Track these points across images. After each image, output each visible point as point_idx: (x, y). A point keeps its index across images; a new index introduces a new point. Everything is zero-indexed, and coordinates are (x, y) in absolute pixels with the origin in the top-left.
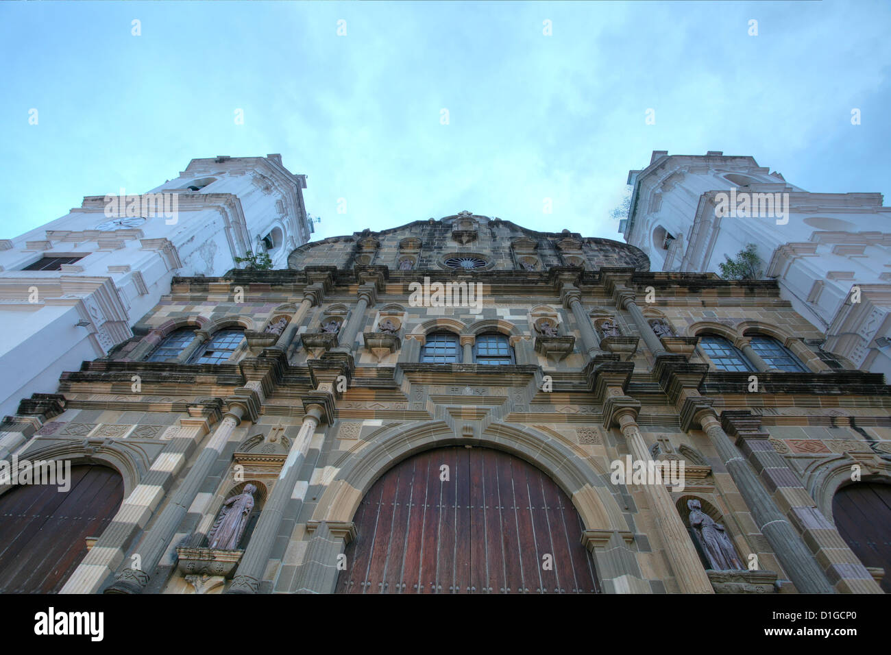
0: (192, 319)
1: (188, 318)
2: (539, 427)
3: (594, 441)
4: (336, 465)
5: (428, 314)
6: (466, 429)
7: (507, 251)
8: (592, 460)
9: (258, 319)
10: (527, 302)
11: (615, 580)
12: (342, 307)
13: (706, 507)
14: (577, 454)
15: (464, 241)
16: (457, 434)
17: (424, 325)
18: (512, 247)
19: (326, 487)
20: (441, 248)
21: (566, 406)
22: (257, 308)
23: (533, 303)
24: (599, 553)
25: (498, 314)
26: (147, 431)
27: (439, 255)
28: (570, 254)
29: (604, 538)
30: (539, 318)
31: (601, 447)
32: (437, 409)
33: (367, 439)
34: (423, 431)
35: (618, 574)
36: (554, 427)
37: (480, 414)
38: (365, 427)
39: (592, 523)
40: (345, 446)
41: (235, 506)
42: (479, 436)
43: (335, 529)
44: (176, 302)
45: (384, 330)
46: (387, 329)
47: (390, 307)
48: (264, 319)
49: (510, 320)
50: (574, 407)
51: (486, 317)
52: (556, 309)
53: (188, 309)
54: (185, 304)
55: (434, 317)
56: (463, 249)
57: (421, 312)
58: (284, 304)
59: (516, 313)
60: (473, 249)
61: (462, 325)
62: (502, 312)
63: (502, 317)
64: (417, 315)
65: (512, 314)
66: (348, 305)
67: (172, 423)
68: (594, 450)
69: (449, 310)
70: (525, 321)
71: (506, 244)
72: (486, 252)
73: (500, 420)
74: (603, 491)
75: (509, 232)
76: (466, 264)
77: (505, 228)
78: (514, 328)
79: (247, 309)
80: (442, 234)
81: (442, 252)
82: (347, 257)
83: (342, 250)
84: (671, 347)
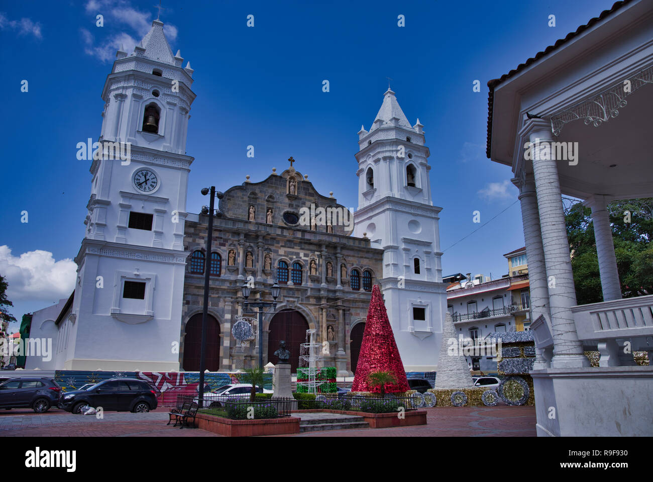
0: (199, 248)
2: (307, 307)
3: (316, 312)
5: (279, 254)
6: (290, 306)
9: (223, 250)
10: (310, 250)
13: (332, 328)
14: (312, 314)
16: (288, 307)
20: (282, 203)
21: (313, 299)
22: (220, 243)
27: (282, 210)
34: (282, 307)
36: (310, 307)
42: (293, 308)
43: (267, 332)
48: (226, 251)
49: (303, 260)
50: (315, 300)
51: (296, 258)
52: (318, 255)
53: (194, 241)
54: (191, 237)
55: (281, 255)
56: (291, 205)
57: (277, 252)
58: (230, 242)
59: (306, 255)
60: (294, 206)
61: (290, 262)
62: (302, 255)
63: (301, 258)
64: (276, 254)
65: (304, 256)
66: (252, 244)
67: (219, 301)
68: (316, 314)
69: (285, 252)
70: (307, 261)
71: (307, 203)
72: (298, 210)
73: (298, 304)
74: (315, 324)
75: (310, 191)
76: (291, 218)
77: (308, 187)
78: (304, 265)
79: (216, 242)
80: (282, 188)
81: (282, 207)
82: (245, 205)
83: (242, 198)
84: (343, 280)
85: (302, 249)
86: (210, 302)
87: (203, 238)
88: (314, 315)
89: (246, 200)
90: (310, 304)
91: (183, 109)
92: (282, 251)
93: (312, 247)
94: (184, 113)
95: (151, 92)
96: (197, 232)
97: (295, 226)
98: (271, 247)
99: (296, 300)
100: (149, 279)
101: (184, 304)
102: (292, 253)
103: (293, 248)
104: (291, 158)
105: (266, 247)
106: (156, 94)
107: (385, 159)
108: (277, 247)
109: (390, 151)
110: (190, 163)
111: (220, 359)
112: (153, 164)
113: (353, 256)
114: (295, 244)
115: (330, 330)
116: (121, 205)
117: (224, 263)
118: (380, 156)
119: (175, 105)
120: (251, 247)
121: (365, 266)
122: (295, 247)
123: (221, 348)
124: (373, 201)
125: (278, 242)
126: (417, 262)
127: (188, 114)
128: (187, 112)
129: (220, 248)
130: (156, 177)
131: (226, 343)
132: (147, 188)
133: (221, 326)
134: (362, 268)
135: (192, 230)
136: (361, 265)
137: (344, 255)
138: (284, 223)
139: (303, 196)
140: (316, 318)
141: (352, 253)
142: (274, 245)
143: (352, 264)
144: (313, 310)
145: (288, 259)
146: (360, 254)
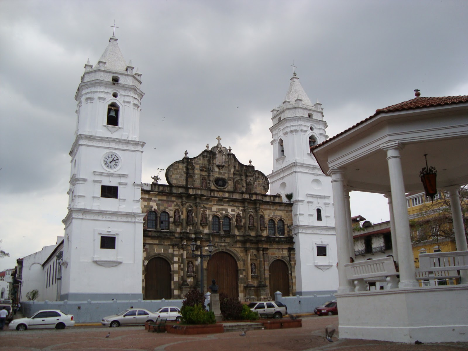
0: (153, 209)
1: (151, 209)
2: (235, 249)
3: (242, 253)
5: (212, 210)
6: (222, 250)
7: (232, 176)
8: (241, 256)
9: (170, 210)
10: (235, 206)
13: (255, 265)
14: (239, 255)
16: (221, 251)
17: (212, 215)
18: (234, 174)
20: (213, 172)
21: (239, 243)
22: (168, 205)
23: (237, 206)
24: (239, 272)
26: (166, 250)
27: (213, 177)
28: (249, 180)
29: (240, 270)
31: (243, 254)
34: (216, 250)
35: (240, 274)
36: (237, 249)
37: (225, 246)
39: (239, 268)
42: (224, 251)
43: (205, 269)
48: (172, 210)
49: (231, 214)
50: (241, 244)
51: (225, 212)
52: (242, 210)
53: (148, 204)
54: (146, 201)
55: (214, 211)
56: (220, 173)
57: (210, 209)
58: (175, 203)
59: (232, 210)
60: (223, 173)
61: (220, 216)
62: (229, 210)
63: (229, 212)
64: (210, 211)
65: (231, 211)
66: (192, 204)
67: (169, 248)
68: (242, 255)
69: (217, 209)
70: (234, 215)
71: (232, 171)
72: (226, 176)
73: (228, 248)
74: (242, 262)
75: (234, 161)
76: (221, 183)
77: (233, 158)
78: (231, 218)
79: (165, 205)
80: (213, 160)
81: (214, 175)
82: (185, 175)
83: (182, 169)
84: (262, 228)
85: (229, 206)
86: (163, 249)
87: (155, 201)
88: (240, 255)
89: (186, 170)
90: (237, 247)
91: (135, 105)
92: (214, 208)
93: (237, 204)
94: (136, 108)
95: (112, 95)
96: (150, 197)
97: (224, 189)
98: (206, 206)
99: (226, 244)
100: (118, 234)
101: (144, 252)
102: (223, 210)
103: (223, 205)
104: (219, 137)
105: (202, 205)
106: (115, 95)
107: (292, 132)
108: (210, 205)
109: (295, 125)
110: (143, 146)
111: (172, 290)
112: (116, 149)
113: (270, 209)
114: (224, 202)
115: (253, 266)
116: (94, 181)
117: (171, 220)
118: (288, 130)
119: (129, 102)
120: (191, 206)
121: (279, 216)
122: (224, 205)
123: (172, 282)
124: (284, 165)
125: (211, 202)
126: (319, 211)
127: (139, 108)
128: (138, 107)
129: (168, 208)
130: (118, 159)
131: (176, 278)
132: (113, 167)
133: (171, 266)
134: (276, 218)
135: (146, 196)
136: (275, 215)
137: (262, 209)
138: (216, 187)
139: (229, 165)
140: (242, 258)
141: (268, 207)
142: (208, 204)
143: (269, 216)
144: (239, 252)
145: (219, 214)
146: (275, 208)
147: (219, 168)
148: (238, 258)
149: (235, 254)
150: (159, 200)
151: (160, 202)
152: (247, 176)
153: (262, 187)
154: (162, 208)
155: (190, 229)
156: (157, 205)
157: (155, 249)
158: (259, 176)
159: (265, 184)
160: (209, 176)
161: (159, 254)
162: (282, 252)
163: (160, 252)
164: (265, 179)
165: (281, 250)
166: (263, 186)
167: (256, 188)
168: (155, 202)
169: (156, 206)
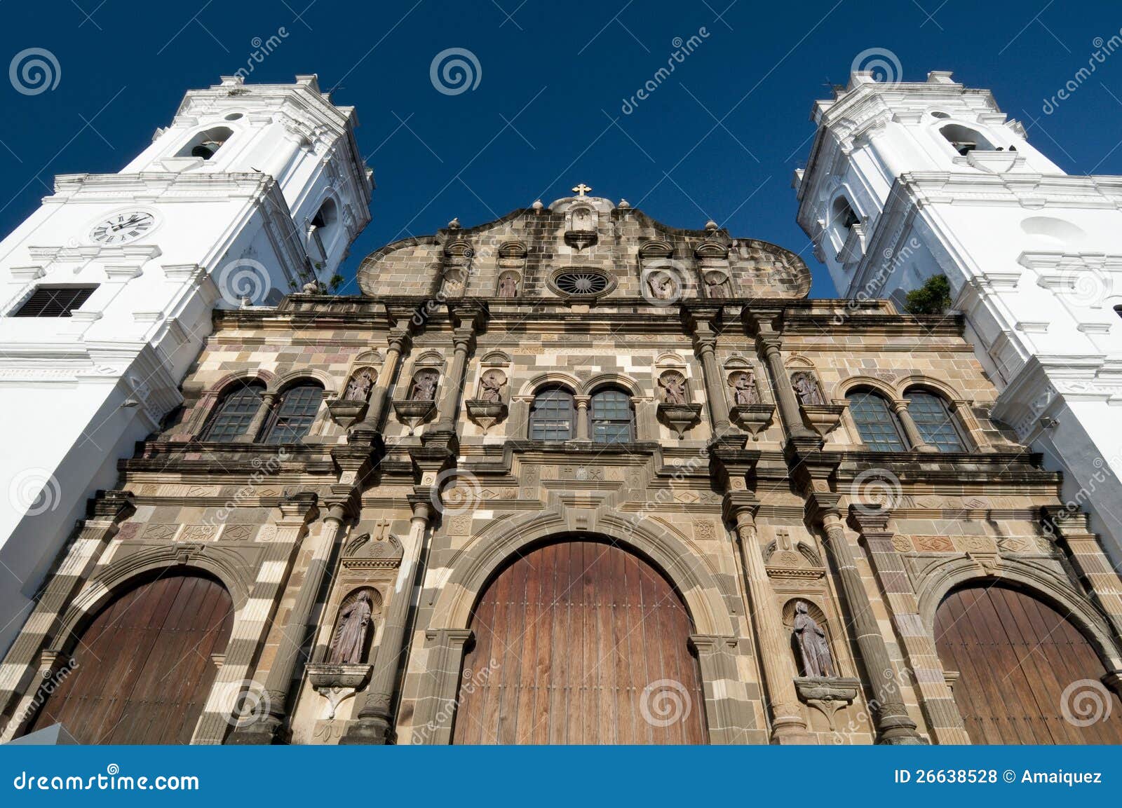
0: (253, 374)
1: (247, 372)
2: (655, 518)
3: (710, 536)
4: (449, 566)
5: (537, 364)
6: (579, 520)
7: (634, 262)
9: (335, 373)
10: (653, 346)
11: (714, 683)
12: (435, 354)
13: (813, 611)
14: (692, 550)
15: (580, 246)
16: (571, 527)
17: (533, 381)
18: (641, 255)
19: (441, 590)
20: (550, 257)
21: (684, 491)
22: (332, 355)
23: (659, 346)
24: (703, 656)
25: (618, 365)
26: (238, 531)
27: (549, 269)
28: (711, 267)
29: (708, 643)
30: (665, 370)
32: (551, 496)
33: (478, 535)
34: (537, 524)
35: (718, 677)
36: (670, 517)
37: (594, 502)
38: (475, 521)
39: (699, 625)
40: (456, 544)
41: (352, 617)
42: (594, 528)
44: (224, 346)
45: (488, 389)
46: (490, 388)
47: (493, 355)
48: (342, 372)
49: (631, 374)
50: (695, 489)
51: (602, 369)
52: (687, 356)
53: (244, 356)
54: (238, 349)
55: (544, 368)
56: (579, 258)
57: (529, 362)
58: (364, 350)
60: (591, 258)
62: (623, 360)
63: (621, 369)
64: (524, 366)
65: (633, 365)
66: (439, 350)
68: (710, 547)
69: (559, 358)
70: (649, 375)
71: (634, 249)
72: (607, 264)
73: (617, 510)
74: (715, 595)
75: (638, 227)
76: (583, 283)
77: (633, 221)
78: (635, 385)
79: (319, 356)
80: (551, 232)
81: (553, 264)
82: (433, 272)
83: (423, 259)
84: (811, 416)
85: (618, 346)
86: (223, 526)
87: (275, 347)
88: (700, 551)
89: (440, 259)
90: (675, 508)
92: (548, 358)
93: (660, 339)
96: (259, 335)
97: (593, 297)
99: (606, 494)
102: (589, 360)
103: (590, 346)
105: (489, 350)
108: (529, 347)
114: (596, 336)
115: (804, 620)
121: (902, 372)
122: (596, 343)
129: (325, 368)
134: (889, 378)
136: (880, 370)
137: (797, 349)
138: (558, 293)
139: (618, 238)
140: (714, 568)
141: (830, 340)
142: (517, 345)
143: (842, 372)
144: (692, 531)
145: (572, 375)
146: (864, 341)
147: (575, 247)
148: (683, 566)
149: (662, 546)
150: (296, 343)
151: (300, 350)
152: (698, 257)
153: (779, 284)
154: (297, 367)
155: (411, 434)
156: (281, 358)
157: (182, 526)
158: (756, 256)
159: (788, 273)
160: (533, 268)
161: (188, 548)
162: (999, 533)
163: (204, 541)
164: (784, 261)
165: (984, 522)
166: (782, 281)
167: (750, 287)
168: (276, 351)
169: (277, 363)
